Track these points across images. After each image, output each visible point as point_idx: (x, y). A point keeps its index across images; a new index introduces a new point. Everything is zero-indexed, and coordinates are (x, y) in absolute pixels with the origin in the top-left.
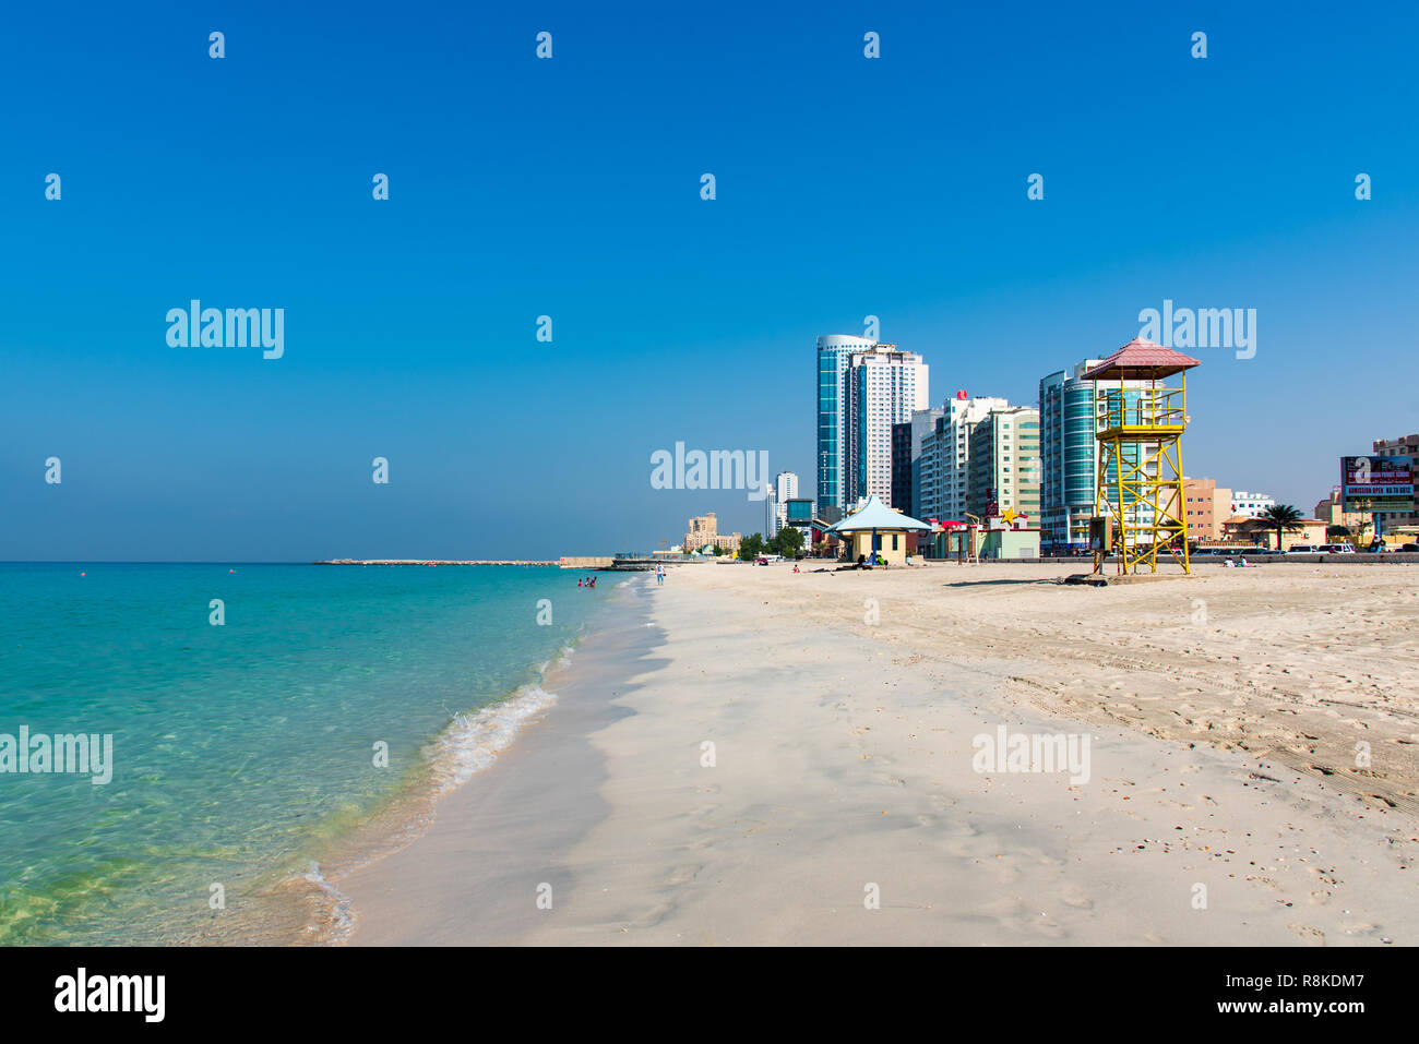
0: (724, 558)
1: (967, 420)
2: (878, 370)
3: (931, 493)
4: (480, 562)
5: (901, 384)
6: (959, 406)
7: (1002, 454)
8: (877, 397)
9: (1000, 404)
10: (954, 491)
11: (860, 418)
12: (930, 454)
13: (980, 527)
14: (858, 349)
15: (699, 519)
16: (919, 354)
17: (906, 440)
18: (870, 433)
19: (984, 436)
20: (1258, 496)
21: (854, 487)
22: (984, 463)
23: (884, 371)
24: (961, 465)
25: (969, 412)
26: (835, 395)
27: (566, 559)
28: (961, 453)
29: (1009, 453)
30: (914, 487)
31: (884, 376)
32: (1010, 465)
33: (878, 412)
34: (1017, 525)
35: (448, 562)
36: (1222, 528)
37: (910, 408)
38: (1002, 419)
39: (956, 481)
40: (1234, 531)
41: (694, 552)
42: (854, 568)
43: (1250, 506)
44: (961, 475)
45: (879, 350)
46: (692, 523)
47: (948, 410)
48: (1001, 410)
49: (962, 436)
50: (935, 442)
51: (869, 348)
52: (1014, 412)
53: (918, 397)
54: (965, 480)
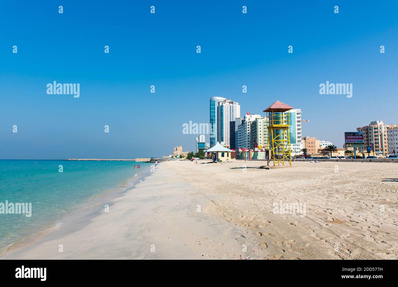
0: (182, 159)
1: (250, 121)
2: (226, 107)
3: (240, 141)
4: (113, 160)
5: (233, 110)
6: (248, 117)
7: (259, 130)
8: (226, 114)
9: (259, 116)
10: (247, 140)
11: (221, 120)
12: (240, 130)
13: (252, 150)
14: (221, 101)
15: (177, 147)
16: (237, 102)
17: (234, 126)
18: (224, 124)
19: (254, 125)
20: (328, 142)
21: (220, 139)
22: (255, 132)
23: (228, 107)
24: (248, 133)
25: (250, 118)
26: (215, 113)
27: (137, 159)
28: (248, 130)
29: (261, 130)
30: (236, 139)
31: (228, 108)
32: (261, 133)
33: (226, 118)
34: (262, 150)
35: (104, 160)
36: (317, 151)
37: (235, 117)
38: (259, 121)
39: (247, 137)
40: (321, 152)
41: (174, 157)
42: (212, 162)
43: (326, 145)
44: (248, 136)
45: (226, 101)
46: (175, 148)
47: (245, 118)
48: (259, 118)
49: (248, 125)
50: (241, 127)
51: (224, 100)
52: (262, 119)
53: (237, 114)
54: (250, 137)
